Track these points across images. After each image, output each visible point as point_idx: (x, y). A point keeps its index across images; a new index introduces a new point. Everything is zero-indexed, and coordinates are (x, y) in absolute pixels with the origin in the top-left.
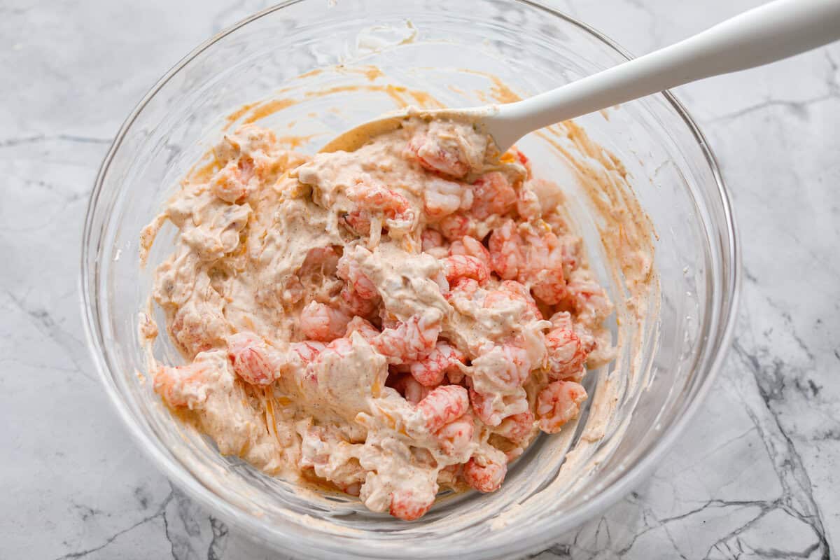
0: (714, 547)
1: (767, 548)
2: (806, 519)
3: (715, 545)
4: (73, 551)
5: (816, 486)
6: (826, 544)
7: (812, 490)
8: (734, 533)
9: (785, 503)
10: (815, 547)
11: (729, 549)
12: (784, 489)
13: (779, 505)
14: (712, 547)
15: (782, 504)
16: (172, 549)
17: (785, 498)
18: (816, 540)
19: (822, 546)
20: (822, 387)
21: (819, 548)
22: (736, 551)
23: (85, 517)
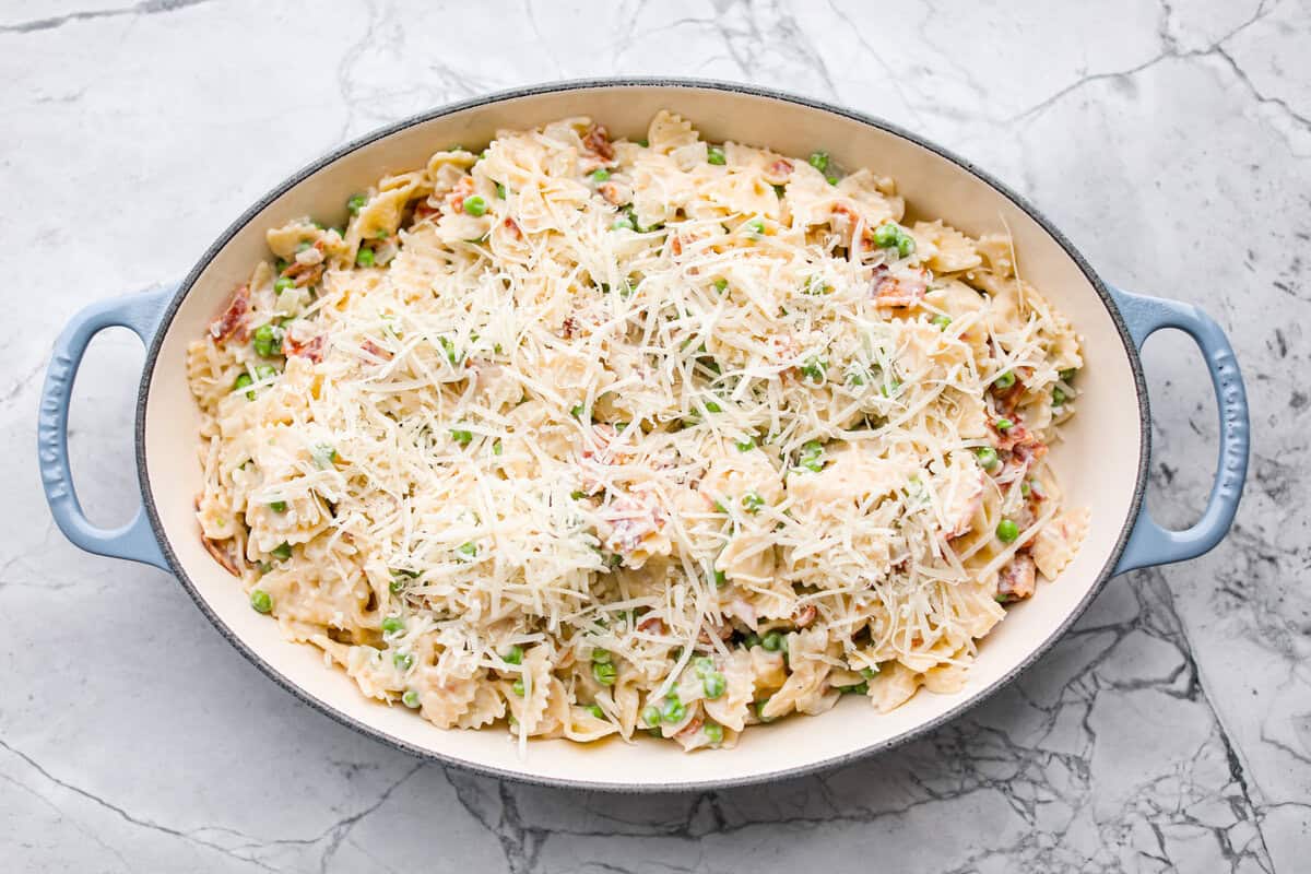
0: (1067, 689)
1: (1127, 679)
2: (1170, 637)
3: (1068, 685)
4: (346, 817)
5: (1177, 596)
6: (1193, 664)
7: (1172, 602)
8: (1088, 668)
9: (1143, 621)
10: (1182, 668)
11: (1084, 687)
12: (1141, 606)
13: (1137, 626)
14: (1064, 688)
15: (1140, 624)
16: (458, 794)
17: (1143, 616)
18: (1181, 660)
19: (1189, 666)
20: (1176, 471)
21: (1186, 669)
22: (1092, 688)
23: (349, 775)
